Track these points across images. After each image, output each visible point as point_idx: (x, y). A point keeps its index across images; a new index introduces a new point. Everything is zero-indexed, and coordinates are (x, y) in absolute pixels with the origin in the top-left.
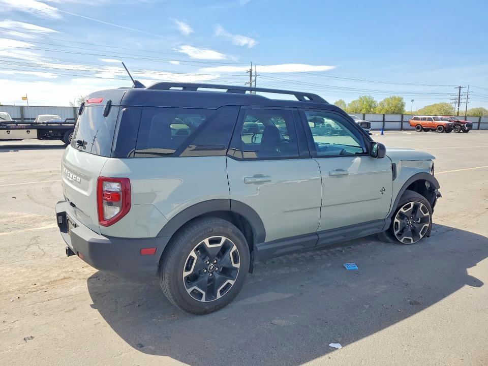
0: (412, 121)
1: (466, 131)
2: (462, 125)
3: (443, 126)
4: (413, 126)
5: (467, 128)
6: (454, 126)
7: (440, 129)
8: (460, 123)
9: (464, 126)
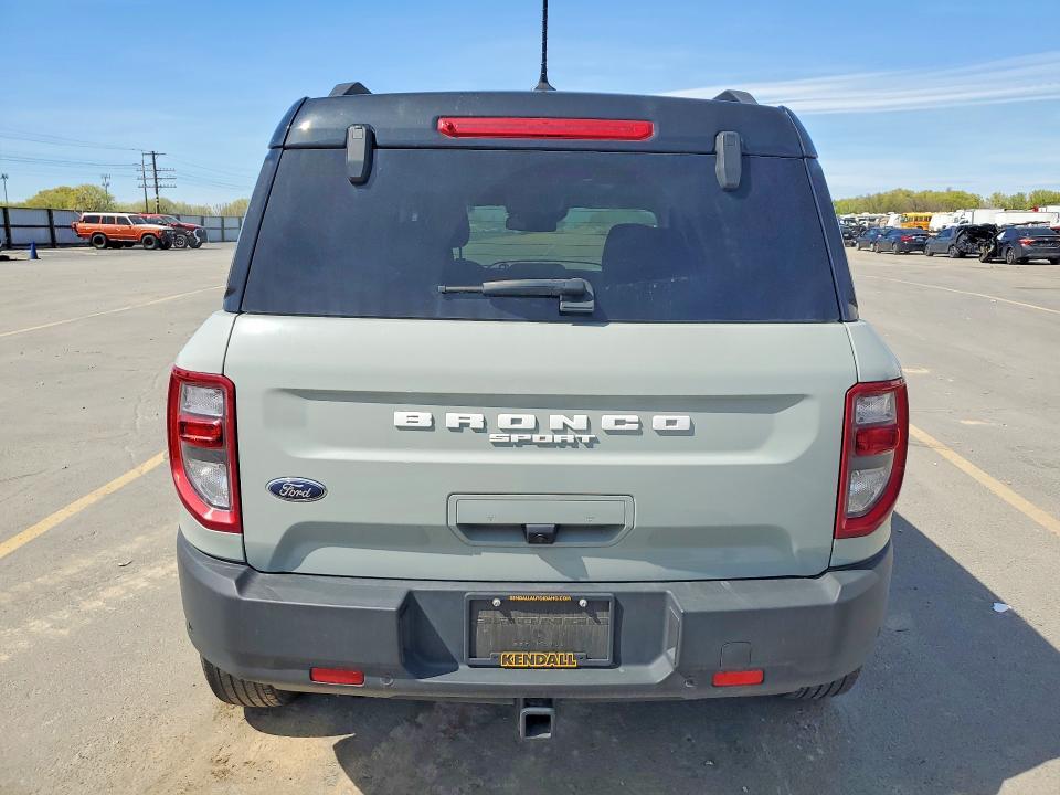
0: (80, 225)
1: (196, 246)
2: (189, 233)
3: (153, 234)
4: (84, 236)
5: (198, 239)
6: (175, 236)
7: (148, 242)
8: (183, 230)
9: (192, 235)
